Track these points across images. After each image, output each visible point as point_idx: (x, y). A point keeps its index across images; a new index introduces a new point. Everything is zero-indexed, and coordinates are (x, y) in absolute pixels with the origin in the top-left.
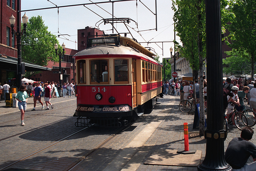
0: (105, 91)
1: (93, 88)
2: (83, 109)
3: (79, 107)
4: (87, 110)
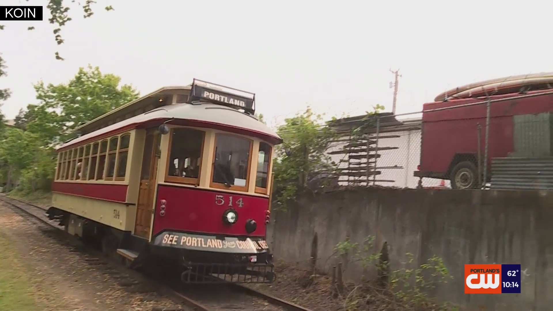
0: (241, 206)
1: (219, 196)
2: (193, 242)
3: (173, 236)
4: (206, 244)
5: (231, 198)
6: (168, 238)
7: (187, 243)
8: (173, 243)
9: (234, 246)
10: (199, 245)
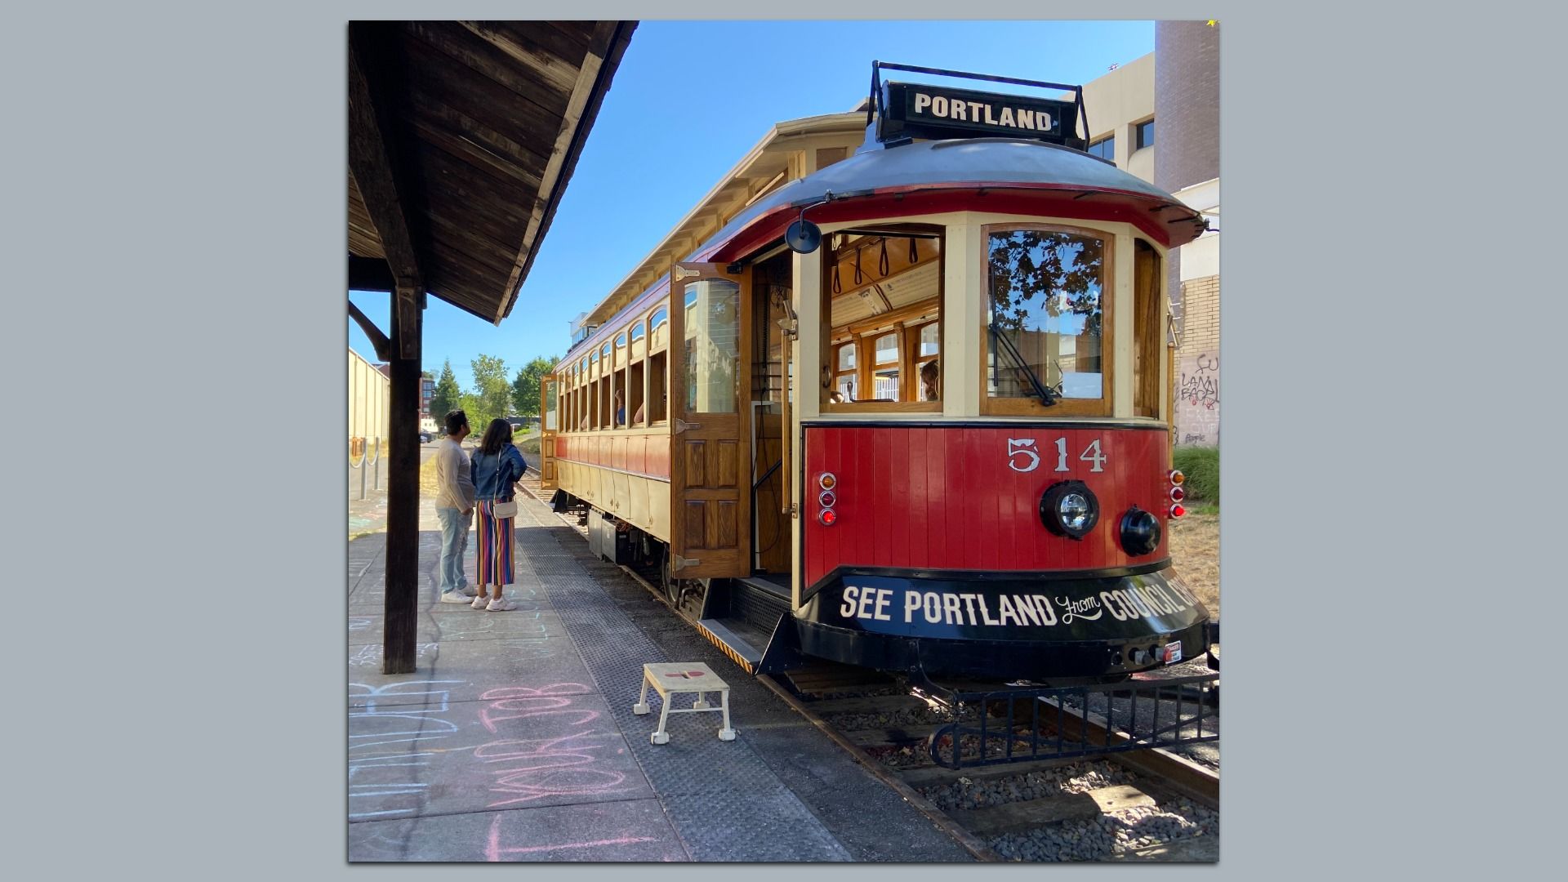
0: (1097, 468)
1: (1018, 443)
2: (948, 608)
3: (872, 591)
4: (994, 614)
5: (1061, 443)
6: (857, 599)
7: (928, 617)
8: (879, 616)
9: (1100, 614)
10: (973, 622)
